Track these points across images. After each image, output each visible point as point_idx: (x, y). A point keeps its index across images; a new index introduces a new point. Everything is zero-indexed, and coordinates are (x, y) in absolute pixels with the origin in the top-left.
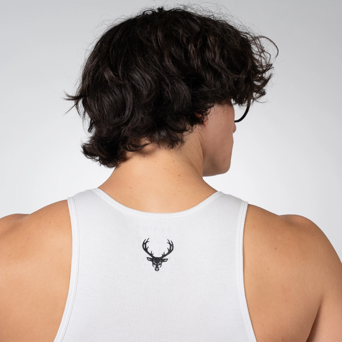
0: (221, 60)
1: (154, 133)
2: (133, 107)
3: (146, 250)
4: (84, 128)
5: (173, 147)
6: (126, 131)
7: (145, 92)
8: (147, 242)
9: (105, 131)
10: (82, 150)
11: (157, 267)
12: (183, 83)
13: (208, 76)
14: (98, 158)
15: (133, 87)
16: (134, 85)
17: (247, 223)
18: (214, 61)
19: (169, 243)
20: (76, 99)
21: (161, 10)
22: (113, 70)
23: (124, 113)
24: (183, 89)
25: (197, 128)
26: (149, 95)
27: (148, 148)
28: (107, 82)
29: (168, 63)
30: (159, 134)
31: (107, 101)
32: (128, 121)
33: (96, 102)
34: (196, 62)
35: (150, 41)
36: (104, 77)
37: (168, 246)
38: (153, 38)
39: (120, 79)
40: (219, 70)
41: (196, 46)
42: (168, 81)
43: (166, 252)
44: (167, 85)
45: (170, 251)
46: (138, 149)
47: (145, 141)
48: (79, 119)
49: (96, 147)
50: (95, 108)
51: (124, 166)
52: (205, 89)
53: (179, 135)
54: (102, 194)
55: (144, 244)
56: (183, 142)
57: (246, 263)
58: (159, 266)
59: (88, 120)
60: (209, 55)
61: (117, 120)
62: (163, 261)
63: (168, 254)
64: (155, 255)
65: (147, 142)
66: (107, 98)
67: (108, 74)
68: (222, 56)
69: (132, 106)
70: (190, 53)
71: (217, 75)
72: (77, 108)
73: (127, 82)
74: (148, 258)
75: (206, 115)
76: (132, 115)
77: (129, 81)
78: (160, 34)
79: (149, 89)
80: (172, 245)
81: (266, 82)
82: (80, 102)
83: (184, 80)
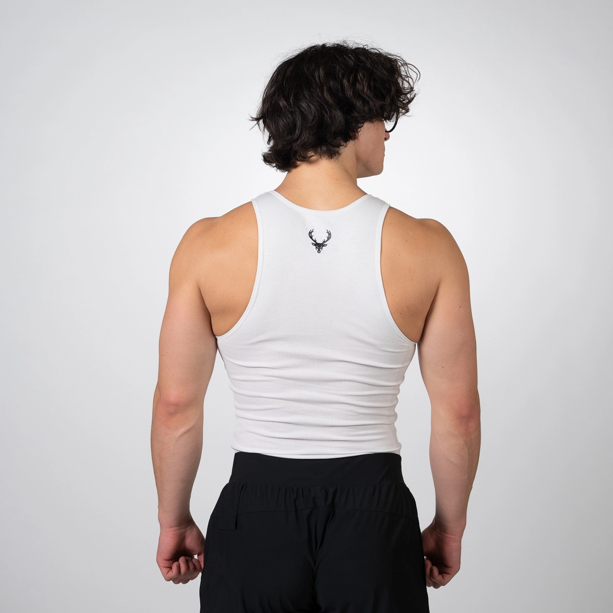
0: (369, 91)
1: (317, 148)
2: (302, 128)
3: (311, 237)
4: (264, 141)
5: (331, 158)
6: (296, 146)
7: (311, 118)
8: (312, 232)
9: (280, 146)
10: (263, 158)
11: (319, 250)
12: (338, 111)
13: (358, 103)
14: (274, 165)
15: (302, 112)
16: (302, 111)
17: (385, 221)
18: (363, 92)
19: (328, 233)
20: (258, 119)
21: (324, 46)
22: (286, 100)
23: (295, 132)
24: (339, 116)
25: (351, 144)
26: (313, 120)
27: (313, 158)
28: (282, 109)
29: (327, 96)
30: (321, 148)
31: (281, 123)
32: (298, 139)
33: (273, 124)
34: (349, 93)
35: (314, 77)
36: (279, 104)
37: (327, 235)
38: (316, 74)
39: (291, 107)
40: (367, 98)
41: (349, 81)
42: (327, 110)
43: (326, 239)
44: (327, 113)
45: (329, 238)
46: (305, 159)
47: (311, 153)
48: (260, 134)
49: (273, 158)
50: (273, 127)
51: (294, 171)
52: (356, 114)
53: (336, 149)
54: (277, 194)
55: (310, 233)
56: (338, 153)
57: (383, 249)
58: (321, 250)
59: (267, 134)
60: (358, 86)
61: (289, 137)
62: (324, 246)
63: (327, 241)
64: (318, 242)
65: (313, 154)
66: (281, 121)
67: (282, 103)
68: (369, 87)
69: (300, 128)
70: (345, 86)
71: (365, 102)
72: (259, 125)
73: (297, 109)
74: (312, 243)
75: (358, 133)
76: (301, 134)
77: (298, 108)
78: (322, 72)
79: (313, 115)
80: (330, 234)
81: (410, 101)
82: (261, 122)
83: (339, 109)
